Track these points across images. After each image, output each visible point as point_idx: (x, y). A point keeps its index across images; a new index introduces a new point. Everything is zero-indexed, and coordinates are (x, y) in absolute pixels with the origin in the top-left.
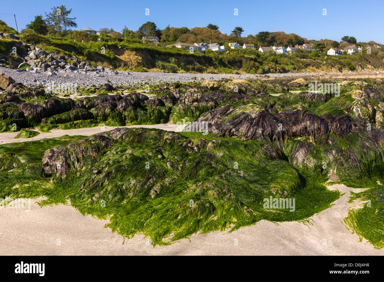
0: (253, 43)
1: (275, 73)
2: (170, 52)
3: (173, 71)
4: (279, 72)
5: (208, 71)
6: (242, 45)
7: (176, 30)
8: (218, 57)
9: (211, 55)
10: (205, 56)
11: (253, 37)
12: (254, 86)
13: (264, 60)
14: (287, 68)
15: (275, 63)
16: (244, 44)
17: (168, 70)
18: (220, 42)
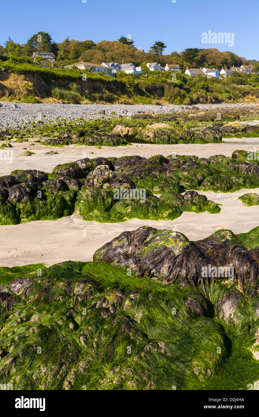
0: (177, 64)
1: (205, 103)
2: (71, 75)
3: (74, 102)
4: (210, 103)
5: (120, 101)
6: (164, 65)
7: (77, 44)
8: (133, 82)
9: (124, 80)
10: (116, 81)
11: (178, 55)
12: (179, 134)
13: (192, 86)
14: (220, 97)
15: (205, 91)
16: (167, 65)
17: (68, 100)
18: (136, 61)
